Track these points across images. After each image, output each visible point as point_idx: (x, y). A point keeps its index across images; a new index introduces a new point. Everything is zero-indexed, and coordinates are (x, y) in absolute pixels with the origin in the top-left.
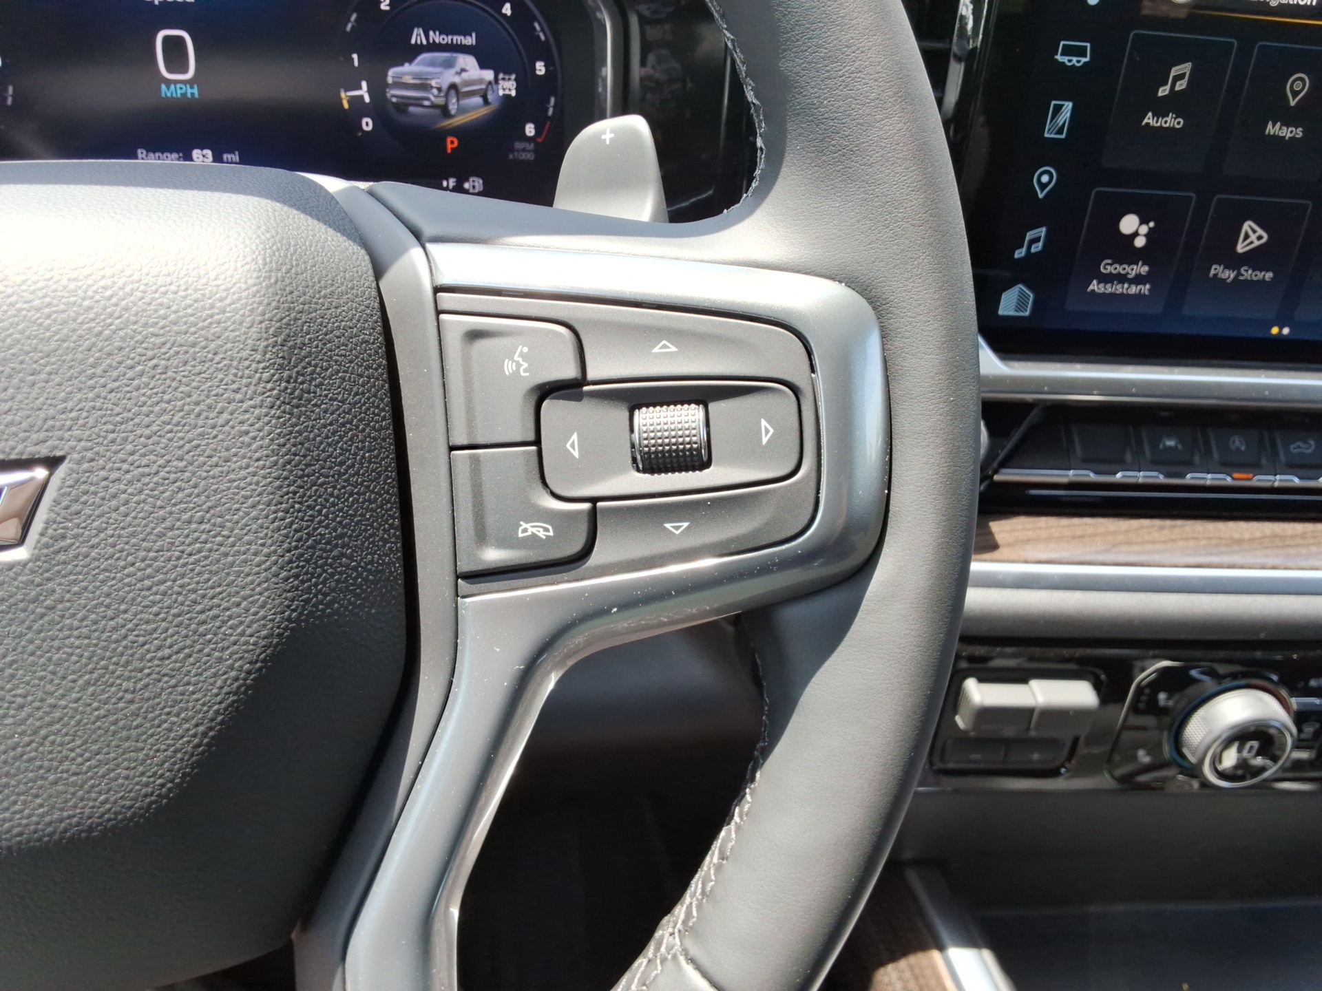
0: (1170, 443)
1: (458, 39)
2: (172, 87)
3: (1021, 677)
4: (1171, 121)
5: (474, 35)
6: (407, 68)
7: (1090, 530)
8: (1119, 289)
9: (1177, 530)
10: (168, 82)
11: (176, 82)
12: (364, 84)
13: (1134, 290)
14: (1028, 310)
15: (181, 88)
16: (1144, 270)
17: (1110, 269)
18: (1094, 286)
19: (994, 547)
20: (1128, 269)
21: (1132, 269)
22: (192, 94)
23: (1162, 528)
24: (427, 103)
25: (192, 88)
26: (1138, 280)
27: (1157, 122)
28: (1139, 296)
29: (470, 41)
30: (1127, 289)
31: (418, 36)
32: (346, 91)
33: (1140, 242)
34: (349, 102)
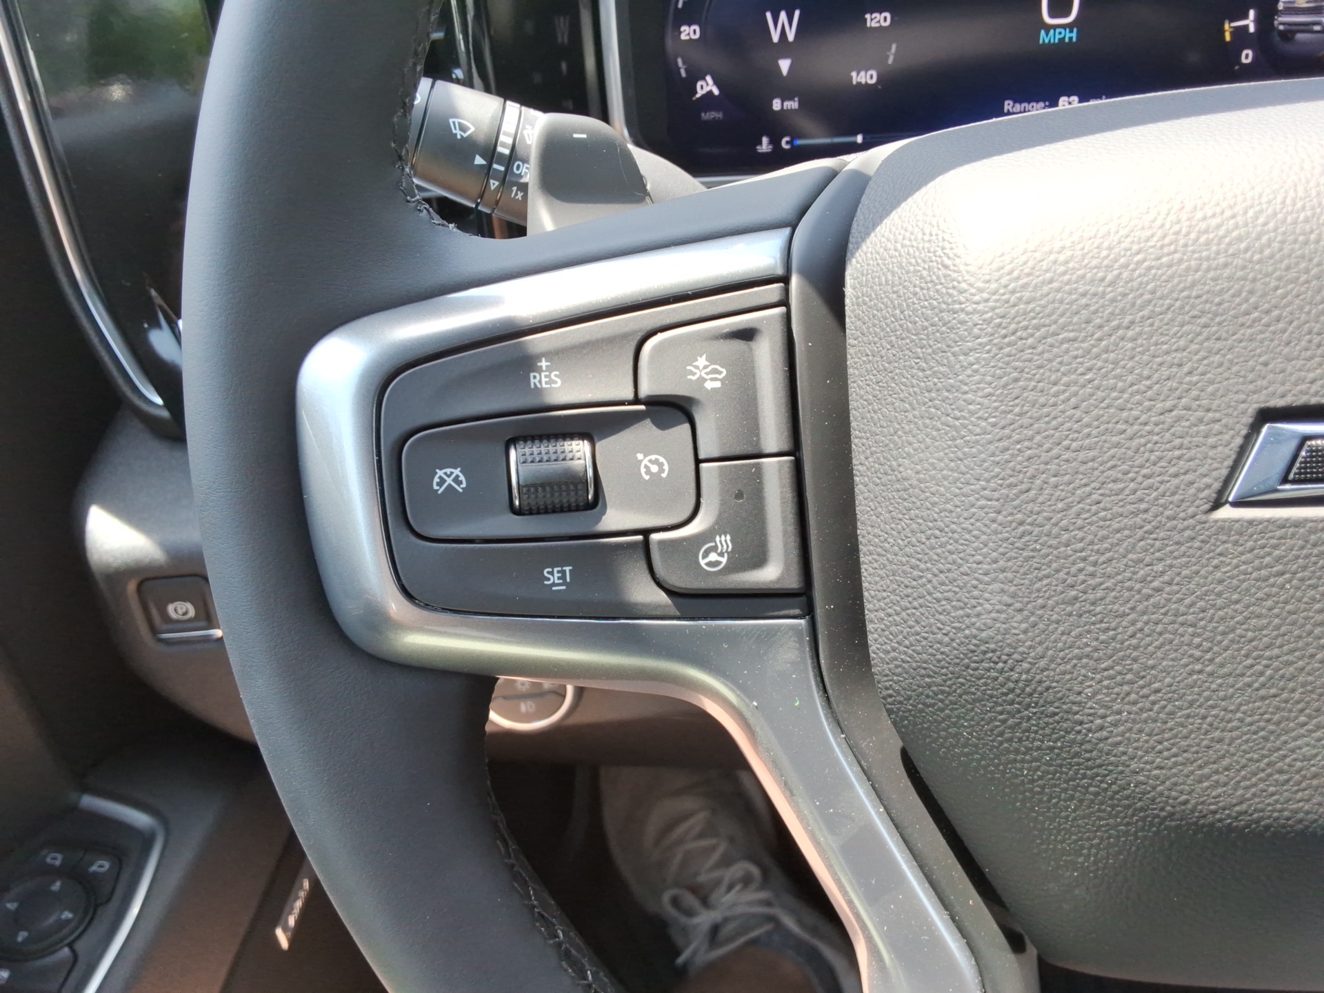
2: (1052, 32)
10: (1048, 28)
11: (1055, 27)
12: (1252, 13)
15: (1060, 33)
22: (1071, 38)
24: (1317, 28)
25: (1071, 31)
32: (1232, 21)
34: (1232, 34)
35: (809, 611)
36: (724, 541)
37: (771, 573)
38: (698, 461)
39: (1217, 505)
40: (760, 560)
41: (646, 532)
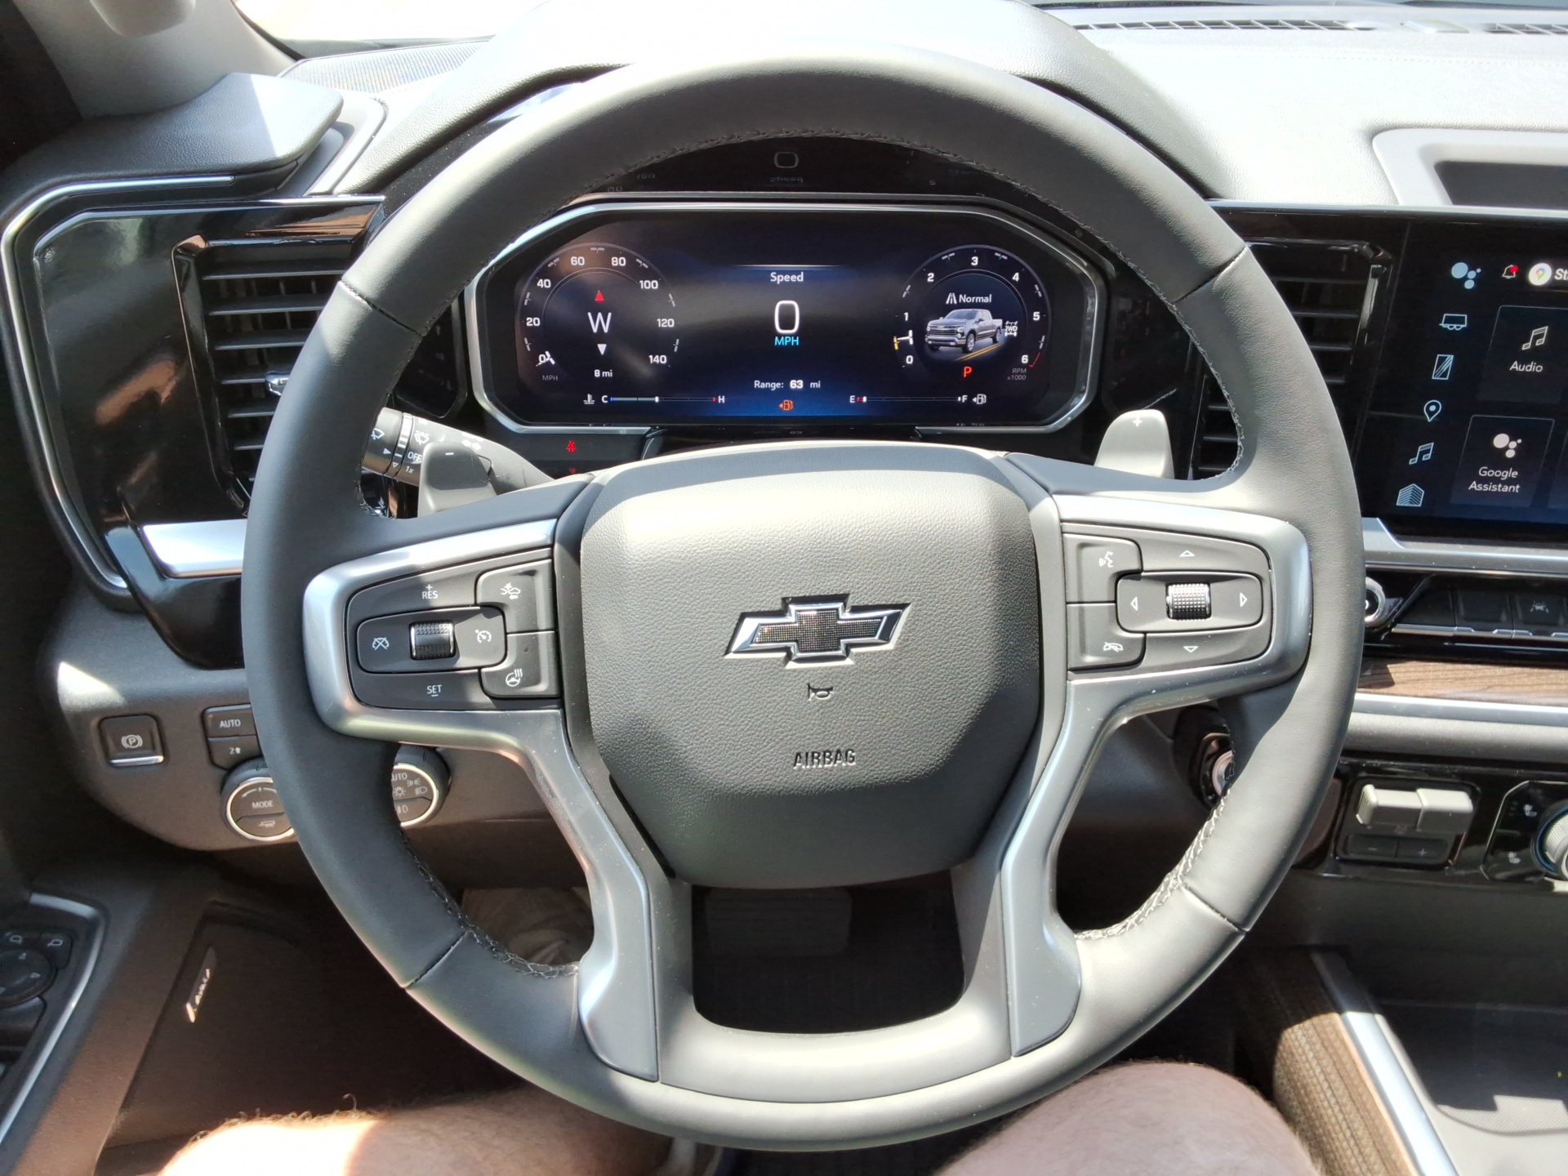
0: (1539, 607)
1: (979, 299)
2: (782, 338)
3: (1410, 786)
4: (1532, 367)
5: (991, 295)
6: (941, 320)
7: (1471, 674)
8: (1495, 488)
9: (1543, 677)
10: (780, 336)
11: (785, 335)
12: (911, 332)
13: (1506, 489)
14: (1421, 502)
15: (788, 339)
16: (1515, 474)
17: (1486, 473)
18: (1474, 486)
19: (1391, 683)
20: (1501, 474)
21: (1505, 474)
22: (795, 343)
23: (1530, 675)
24: (952, 343)
25: (795, 338)
26: (1510, 482)
27: (1521, 368)
28: (1511, 494)
29: (987, 300)
30: (1501, 488)
31: (951, 299)
32: (897, 337)
33: (1510, 454)
34: (899, 345)
35: (562, 706)
36: (519, 672)
37: (542, 688)
38: (506, 634)
39: (727, 652)
40: (537, 681)
41: (479, 668)
